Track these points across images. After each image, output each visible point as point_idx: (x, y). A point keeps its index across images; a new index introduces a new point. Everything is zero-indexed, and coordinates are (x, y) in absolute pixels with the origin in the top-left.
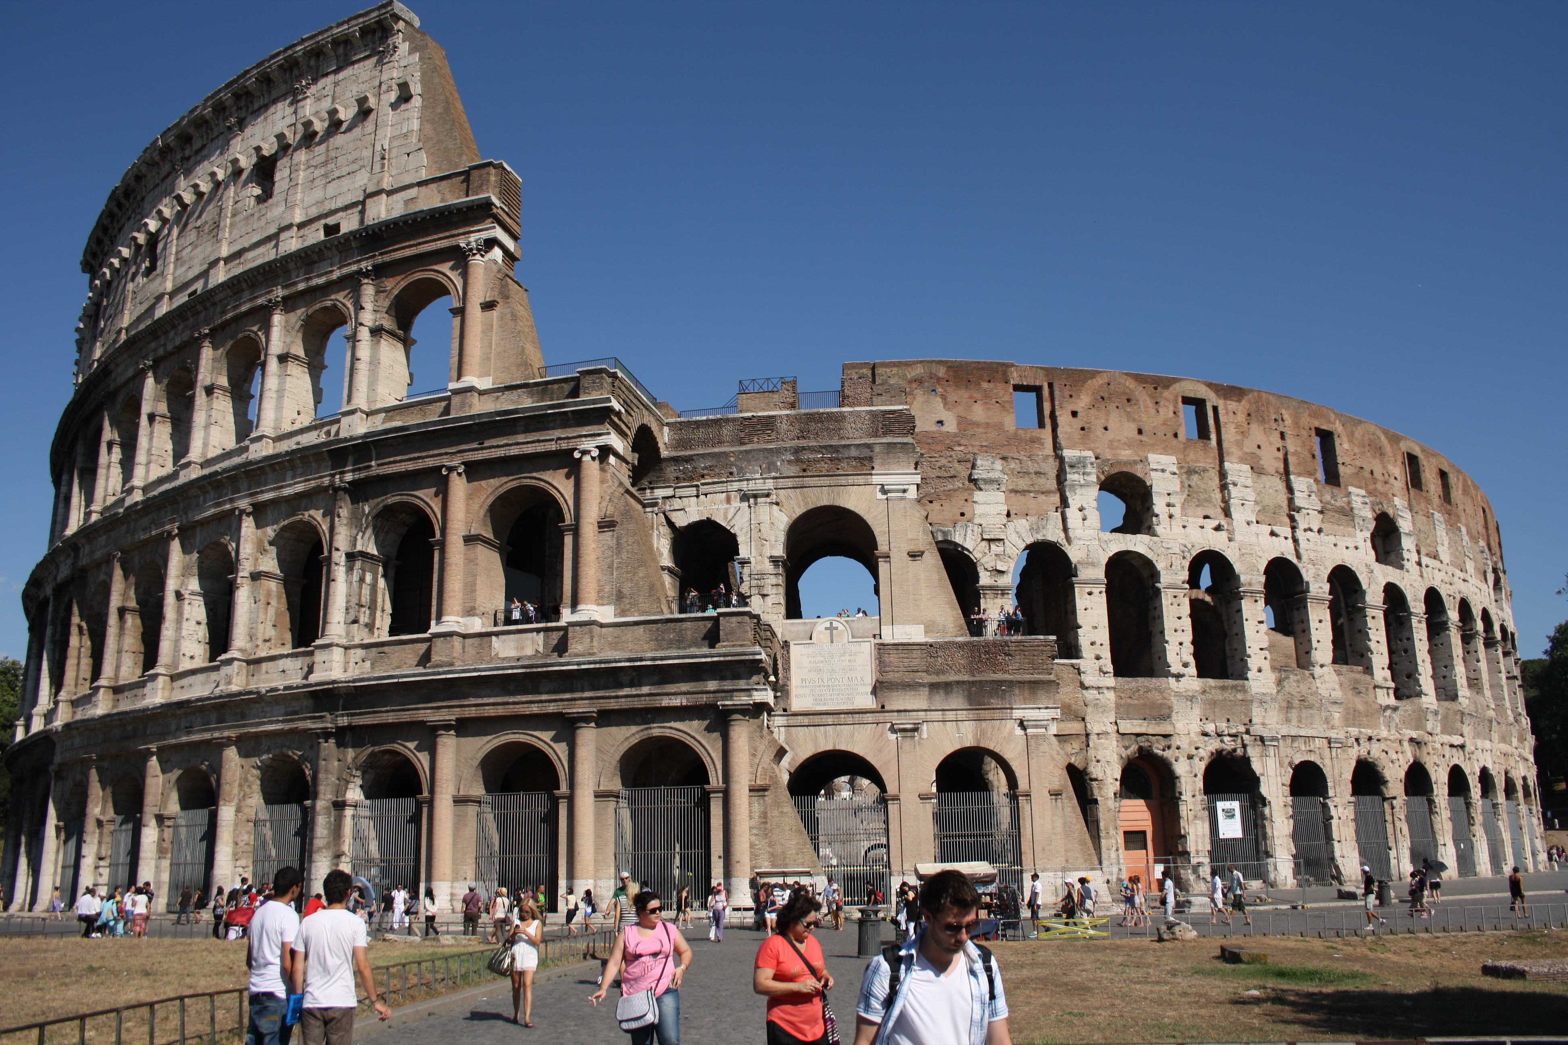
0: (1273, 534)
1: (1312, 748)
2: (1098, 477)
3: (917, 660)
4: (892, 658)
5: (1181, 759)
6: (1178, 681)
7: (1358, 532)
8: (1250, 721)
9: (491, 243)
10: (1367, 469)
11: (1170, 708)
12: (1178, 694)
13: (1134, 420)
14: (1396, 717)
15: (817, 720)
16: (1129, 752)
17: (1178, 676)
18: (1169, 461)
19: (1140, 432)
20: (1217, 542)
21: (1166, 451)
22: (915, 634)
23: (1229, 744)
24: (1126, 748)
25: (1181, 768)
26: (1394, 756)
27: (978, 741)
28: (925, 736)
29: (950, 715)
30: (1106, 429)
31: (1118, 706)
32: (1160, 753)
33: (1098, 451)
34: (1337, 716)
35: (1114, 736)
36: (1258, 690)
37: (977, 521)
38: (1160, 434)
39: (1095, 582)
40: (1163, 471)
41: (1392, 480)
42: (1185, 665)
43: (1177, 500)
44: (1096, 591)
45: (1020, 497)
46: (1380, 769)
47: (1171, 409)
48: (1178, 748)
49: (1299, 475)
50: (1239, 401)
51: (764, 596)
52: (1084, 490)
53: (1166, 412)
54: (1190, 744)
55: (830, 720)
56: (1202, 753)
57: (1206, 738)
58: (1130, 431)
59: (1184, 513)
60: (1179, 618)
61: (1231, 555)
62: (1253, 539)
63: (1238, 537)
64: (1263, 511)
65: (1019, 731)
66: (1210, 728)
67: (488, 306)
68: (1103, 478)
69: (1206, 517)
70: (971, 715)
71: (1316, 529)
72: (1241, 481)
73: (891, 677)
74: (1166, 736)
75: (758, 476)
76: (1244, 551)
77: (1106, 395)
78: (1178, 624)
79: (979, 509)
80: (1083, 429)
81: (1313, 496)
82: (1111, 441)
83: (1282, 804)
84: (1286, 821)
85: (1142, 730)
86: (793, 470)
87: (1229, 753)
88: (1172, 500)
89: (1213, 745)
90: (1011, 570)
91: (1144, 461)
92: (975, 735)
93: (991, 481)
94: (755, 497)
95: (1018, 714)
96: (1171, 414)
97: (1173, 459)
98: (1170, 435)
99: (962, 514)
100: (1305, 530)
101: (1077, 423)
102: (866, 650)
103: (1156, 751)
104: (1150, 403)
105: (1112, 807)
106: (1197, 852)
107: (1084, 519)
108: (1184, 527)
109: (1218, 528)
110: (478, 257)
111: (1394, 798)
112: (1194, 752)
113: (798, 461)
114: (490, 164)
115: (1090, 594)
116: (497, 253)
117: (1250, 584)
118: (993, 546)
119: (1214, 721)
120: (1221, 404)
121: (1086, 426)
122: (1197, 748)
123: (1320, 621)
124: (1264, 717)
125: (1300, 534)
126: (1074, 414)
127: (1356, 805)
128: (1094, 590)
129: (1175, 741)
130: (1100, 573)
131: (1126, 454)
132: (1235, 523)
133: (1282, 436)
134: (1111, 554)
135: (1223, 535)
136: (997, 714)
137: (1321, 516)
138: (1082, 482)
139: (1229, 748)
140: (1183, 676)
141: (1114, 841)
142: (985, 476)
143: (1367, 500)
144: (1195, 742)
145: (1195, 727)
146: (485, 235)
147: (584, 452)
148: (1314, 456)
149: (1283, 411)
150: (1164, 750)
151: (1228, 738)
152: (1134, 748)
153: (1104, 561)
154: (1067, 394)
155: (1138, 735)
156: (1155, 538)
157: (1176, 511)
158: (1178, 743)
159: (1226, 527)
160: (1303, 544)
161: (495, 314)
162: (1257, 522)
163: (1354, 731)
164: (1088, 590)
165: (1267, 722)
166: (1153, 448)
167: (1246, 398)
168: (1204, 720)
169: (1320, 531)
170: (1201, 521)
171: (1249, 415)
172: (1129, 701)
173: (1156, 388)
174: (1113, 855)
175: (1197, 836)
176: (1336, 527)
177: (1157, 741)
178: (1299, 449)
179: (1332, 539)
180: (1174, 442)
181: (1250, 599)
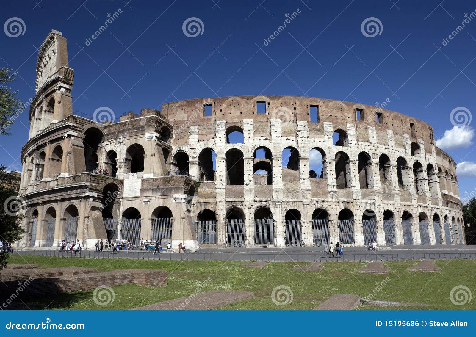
0: (287, 139)
1: (296, 205)
2: (225, 128)
3: (151, 183)
4: (145, 182)
5: (246, 209)
6: (247, 186)
7: (326, 136)
8: (273, 197)
9: (60, 87)
10: (334, 115)
11: (243, 193)
12: (247, 190)
13: (240, 110)
14: (336, 194)
15: (128, 199)
16: (229, 207)
17: (247, 184)
18: (251, 121)
19: (241, 113)
20: (266, 144)
21: (249, 118)
22: (151, 176)
23: (263, 204)
24: (228, 206)
25: (246, 211)
26: (334, 207)
27: (164, 204)
28: (151, 203)
29: (157, 197)
30: (230, 114)
31: (226, 193)
32: (239, 207)
33: (227, 120)
34: (308, 195)
35: (224, 202)
36: (276, 188)
37: (189, 144)
38: (248, 113)
39: (222, 158)
40: (248, 124)
41: (347, 118)
42: (250, 181)
43: (252, 132)
44: (222, 161)
45: (202, 136)
46: (327, 211)
47: (253, 105)
48: (246, 205)
49: (300, 120)
50: (278, 100)
51: (121, 168)
52: (221, 132)
53: (251, 106)
54: (249, 204)
55: (131, 199)
56: (254, 207)
57: (255, 202)
58: (238, 113)
59: (254, 136)
60: (249, 167)
61: (270, 147)
62: (279, 142)
63: (273, 141)
64: (285, 132)
65: (174, 201)
66: (257, 199)
67: (59, 102)
68: (227, 128)
69: (262, 136)
70: (162, 197)
71: (306, 136)
72: (276, 124)
73: (145, 187)
74: (241, 202)
75: (121, 137)
76: (275, 146)
77: (231, 104)
78: (249, 169)
79: (190, 140)
80: (223, 114)
81: (306, 126)
82: (232, 117)
83: (281, 222)
84: (282, 227)
85: (233, 200)
86: (128, 135)
87: (264, 207)
88: (250, 132)
89: (258, 204)
90: (198, 156)
91: (241, 122)
92: (163, 203)
93: (194, 132)
94: (120, 143)
95: (174, 197)
96: (252, 107)
97: (252, 120)
98: (251, 113)
99: (186, 142)
100: (301, 137)
101: (222, 113)
102: (140, 180)
103: (238, 206)
104: (246, 105)
105: (222, 222)
106: (249, 236)
107: (221, 141)
108: (254, 140)
109: (266, 139)
110: (58, 91)
111: (333, 220)
112: (250, 206)
113: (129, 133)
114: (62, 67)
115: (220, 162)
116: (63, 90)
117: (276, 155)
118: (193, 150)
119: (259, 197)
120: (271, 102)
121: (224, 113)
122: (252, 205)
123: (305, 165)
124: (278, 196)
125: (299, 139)
126: (221, 110)
127: (313, 222)
128: (221, 161)
129: (245, 203)
130: (224, 156)
131: (236, 120)
132: (272, 137)
133: (295, 109)
134: (228, 150)
135: (268, 141)
136: (169, 197)
137: (309, 132)
138: (221, 130)
139: (264, 205)
140: (249, 184)
141: (222, 232)
142: (192, 131)
143: (331, 126)
144: (251, 204)
145: (252, 199)
146: (59, 85)
147: (65, 136)
148: (308, 114)
149: (296, 101)
150: (241, 206)
151: (264, 202)
152: (231, 205)
153: (225, 152)
154: (219, 105)
155: (232, 202)
156: (243, 144)
157: (251, 136)
158: (246, 204)
159: (269, 139)
160: (300, 142)
161: (60, 104)
162: (282, 136)
163: (316, 199)
164: (220, 161)
165: (279, 197)
166: (245, 118)
167: (281, 99)
168: (255, 197)
169: (308, 137)
170: (260, 138)
171: (282, 104)
172: (229, 192)
173: (248, 100)
174: (221, 236)
175: (250, 231)
176: (315, 135)
177: (238, 203)
178: (301, 112)
179: (313, 139)
180: (253, 115)
181: (276, 160)
